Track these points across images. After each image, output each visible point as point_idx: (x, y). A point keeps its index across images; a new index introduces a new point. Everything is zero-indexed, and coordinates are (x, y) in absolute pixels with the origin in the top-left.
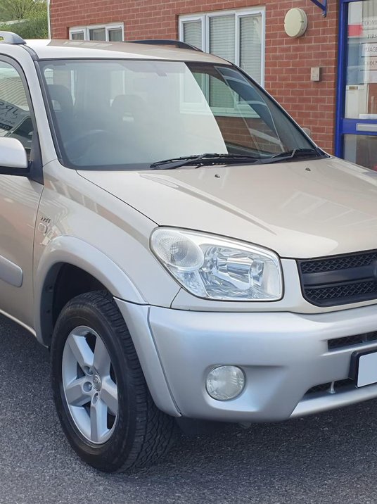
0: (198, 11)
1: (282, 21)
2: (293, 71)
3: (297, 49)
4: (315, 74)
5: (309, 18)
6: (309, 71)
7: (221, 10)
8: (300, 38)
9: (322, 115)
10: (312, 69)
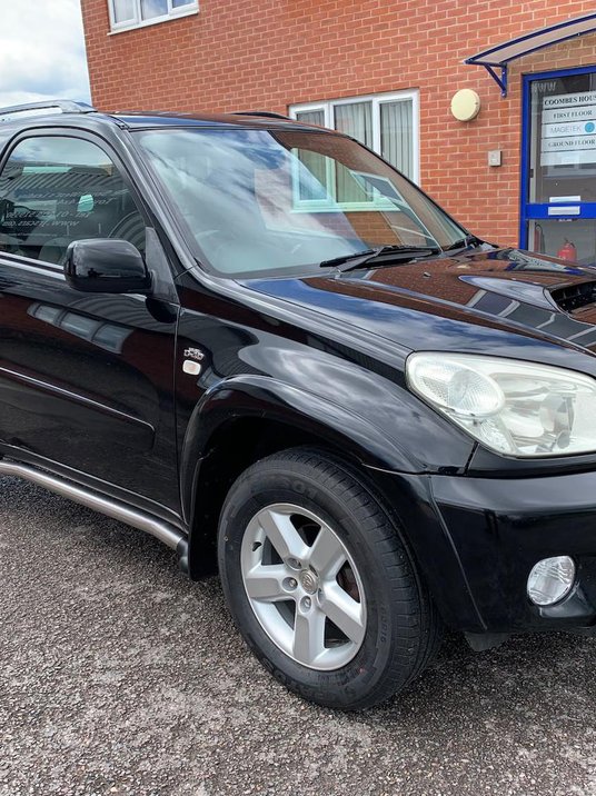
0: (320, 100)
1: (449, 104)
2: (461, 157)
3: (466, 133)
4: (494, 159)
5: (482, 99)
6: (485, 155)
7: (354, 96)
8: (471, 122)
9: (503, 202)
10: (490, 153)
